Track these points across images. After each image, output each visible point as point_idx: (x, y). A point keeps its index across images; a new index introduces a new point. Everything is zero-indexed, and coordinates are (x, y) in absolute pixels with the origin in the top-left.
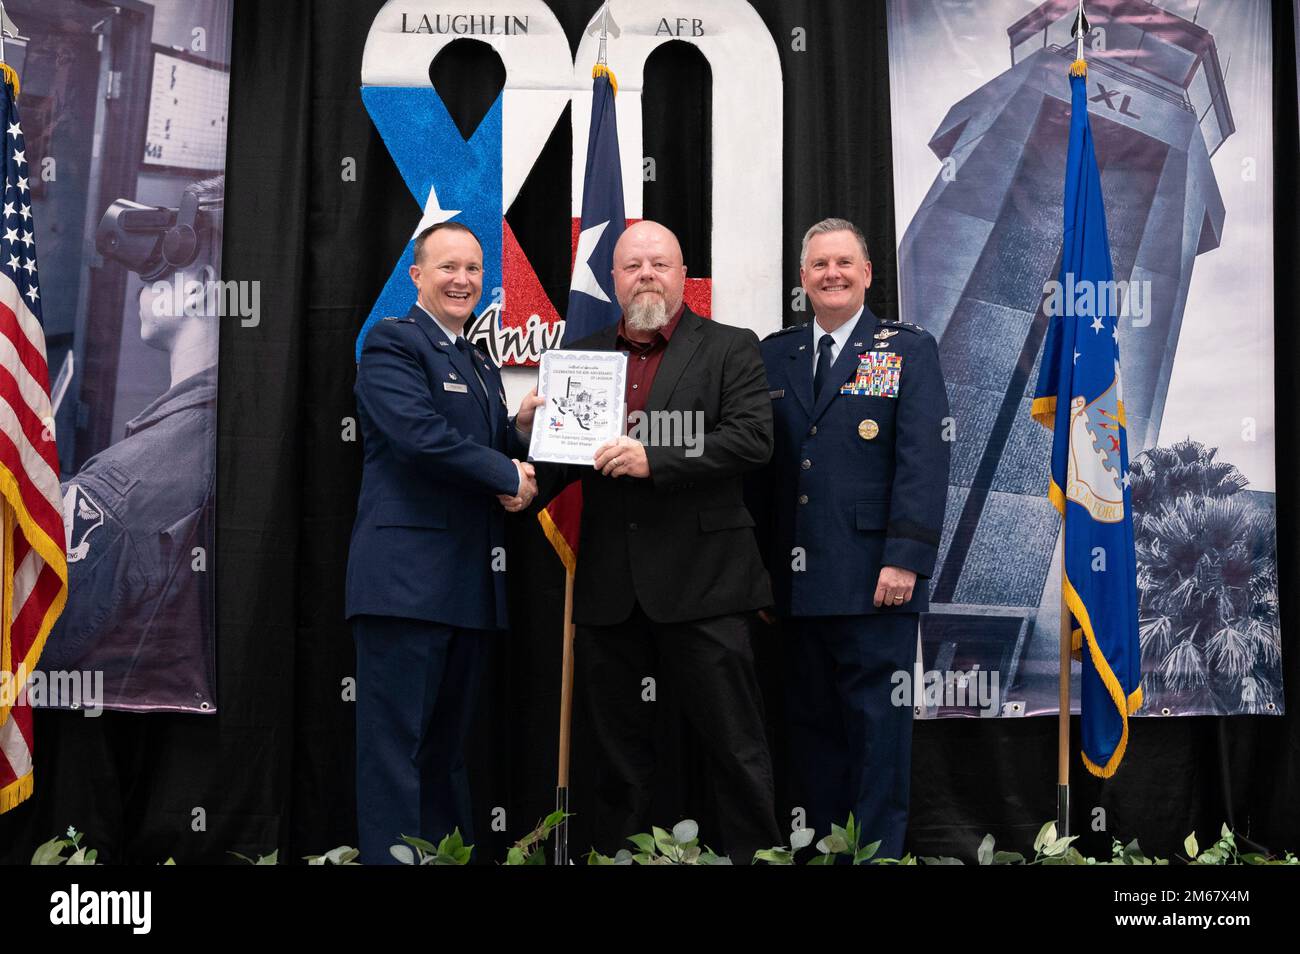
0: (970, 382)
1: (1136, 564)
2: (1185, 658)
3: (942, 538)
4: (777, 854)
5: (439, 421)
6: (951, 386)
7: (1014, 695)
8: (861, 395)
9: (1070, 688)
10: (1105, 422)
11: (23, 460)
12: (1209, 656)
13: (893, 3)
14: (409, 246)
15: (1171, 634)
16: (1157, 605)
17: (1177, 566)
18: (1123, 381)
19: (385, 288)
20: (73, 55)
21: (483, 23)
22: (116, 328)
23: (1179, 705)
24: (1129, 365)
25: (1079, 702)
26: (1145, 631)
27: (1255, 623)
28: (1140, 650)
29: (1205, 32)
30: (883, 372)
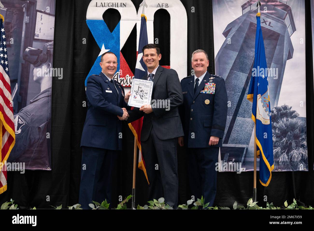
0: (232, 91)
1: (272, 135)
2: (284, 157)
3: (226, 128)
4: (184, 206)
5: (103, 99)
6: (228, 92)
7: (243, 166)
8: (206, 94)
9: (256, 164)
10: (265, 100)
11: (4, 109)
12: (290, 157)
13: (214, 1)
14: (98, 58)
15: (281, 151)
16: (277, 145)
17: (282, 135)
18: (269, 91)
19: (92, 68)
20: (17, 12)
21: (115, 4)
22: (28, 78)
23: (283, 169)
24: (271, 87)
25: (259, 168)
26: (274, 151)
27: (301, 149)
28: (273, 155)
29: (289, 6)
30: (211, 88)
